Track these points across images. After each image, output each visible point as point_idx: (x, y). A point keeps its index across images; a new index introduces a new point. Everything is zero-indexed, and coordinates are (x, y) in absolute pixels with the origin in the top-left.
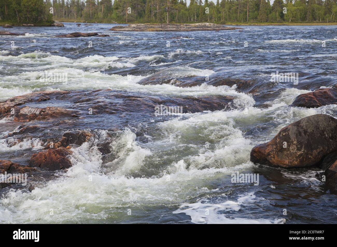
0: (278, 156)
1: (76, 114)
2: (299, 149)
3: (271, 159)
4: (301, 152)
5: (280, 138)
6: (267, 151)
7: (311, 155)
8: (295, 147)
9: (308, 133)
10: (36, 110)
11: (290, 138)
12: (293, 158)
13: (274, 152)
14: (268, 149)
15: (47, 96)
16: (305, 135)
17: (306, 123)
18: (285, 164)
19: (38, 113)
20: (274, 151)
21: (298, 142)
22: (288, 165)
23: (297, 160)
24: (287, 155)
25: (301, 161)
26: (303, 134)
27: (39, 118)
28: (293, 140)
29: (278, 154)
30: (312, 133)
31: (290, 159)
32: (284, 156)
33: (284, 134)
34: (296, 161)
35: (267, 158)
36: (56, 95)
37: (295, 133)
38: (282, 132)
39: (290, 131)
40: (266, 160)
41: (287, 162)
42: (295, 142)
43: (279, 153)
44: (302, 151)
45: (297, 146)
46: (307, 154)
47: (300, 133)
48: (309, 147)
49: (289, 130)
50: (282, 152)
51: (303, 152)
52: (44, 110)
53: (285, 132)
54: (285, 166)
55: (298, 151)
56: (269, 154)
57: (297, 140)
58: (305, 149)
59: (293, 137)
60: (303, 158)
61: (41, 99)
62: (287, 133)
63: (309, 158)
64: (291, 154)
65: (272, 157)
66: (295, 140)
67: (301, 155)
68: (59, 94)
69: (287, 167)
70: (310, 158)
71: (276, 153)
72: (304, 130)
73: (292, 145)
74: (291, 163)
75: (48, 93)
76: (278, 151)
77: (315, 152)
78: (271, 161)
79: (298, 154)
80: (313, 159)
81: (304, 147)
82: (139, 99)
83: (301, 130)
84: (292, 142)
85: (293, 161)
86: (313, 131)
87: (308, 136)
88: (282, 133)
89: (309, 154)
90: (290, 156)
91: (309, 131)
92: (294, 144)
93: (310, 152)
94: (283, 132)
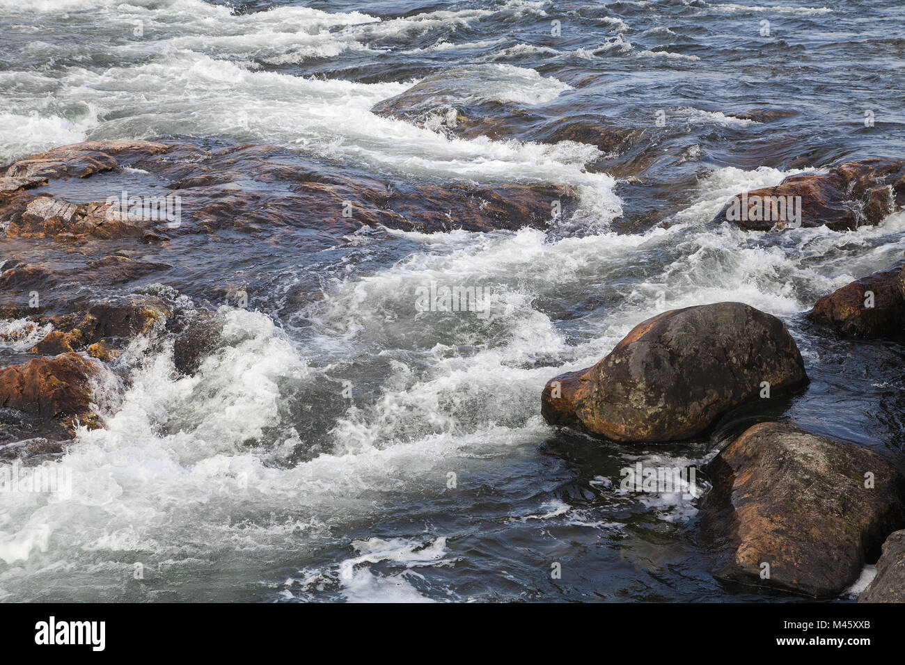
0: (602, 412)
1: (156, 231)
2: (651, 402)
3: (587, 418)
4: (658, 408)
5: (607, 370)
6: (577, 397)
7: (685, 415)
8: (642, 396)
9: (681, 360)
10: (64, 209)
11: (629, 375)
12: (637, 420)
13: (594, 402)
14: (580, 390)
15: (112, 159)
16: (672, 365)
17: (679, 331)
18: (617, 435)
19: (67, 216)
20: (592, 398)
21: (649, 385)
22: (624, 437)
23: (647, 427)
24: (623, 413)
25: (656, 430)
26: (666, 363)
27: (62, 237)
28: (637, 380)
29: (602, 406)
30: (693, 358)
31: (630, 424)
32: (616, 414)
33: (617, 362)
34: (644, 430)
35: (577, 412)
36: (135, 154)
37: (643, 362)
38: (613, 356)
39: (632, 355)
40: (575, 417)
41: (622, 428)
42: (640, 386)
43: (605, 406)
44: (660, 405)
45: (645, 393)
46: (672, 413)
47: (657, 362)
48: (680, 394)
49: (631, 352)
50: (612, 403)
51: (661, 410)
52: (83, 211)
53: (621, 356)
54: (617, 438)
55: (650, 405)
56: (581, 405)
57: (647, 380)
58: (666, 402)
59: (636, 371)
60: (662, 423)
61: (93, 169)
62: (624, 360)
63: (678, 422)
64: (633, 411)
65: (587, 412)
66: (641, 381)
67: (657, 415)
68: (143, 152)
69: (623, 440)
70: (681, 423)
71: (596, 404)
72: (670, 352)
73: (635, 392)
74: (630, 431)
75: (119, 147)
76: (602, 401)
77: (695, 407)
78: (585, 421)
79: (649, 413)
80: (689, 424)
81: (665, 397)
82: (328, 188)
83: (662, 352)
84: (634, 385)
85: (637, 428)
86: (697, 351)
87: (681, 365)
88: (612, 359)
89: (679, 413)
90: (631, 417)
91: (685, 352)
92: (639, 390)
93: (680, 409)
94: (615, 357)
